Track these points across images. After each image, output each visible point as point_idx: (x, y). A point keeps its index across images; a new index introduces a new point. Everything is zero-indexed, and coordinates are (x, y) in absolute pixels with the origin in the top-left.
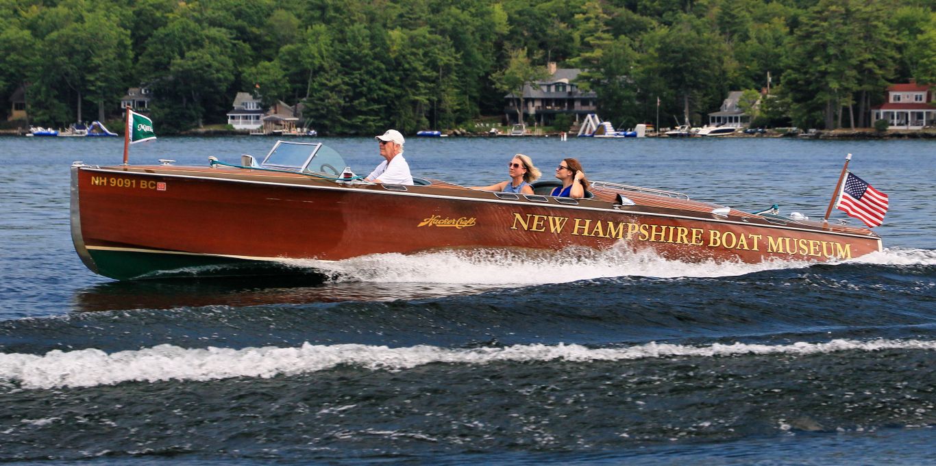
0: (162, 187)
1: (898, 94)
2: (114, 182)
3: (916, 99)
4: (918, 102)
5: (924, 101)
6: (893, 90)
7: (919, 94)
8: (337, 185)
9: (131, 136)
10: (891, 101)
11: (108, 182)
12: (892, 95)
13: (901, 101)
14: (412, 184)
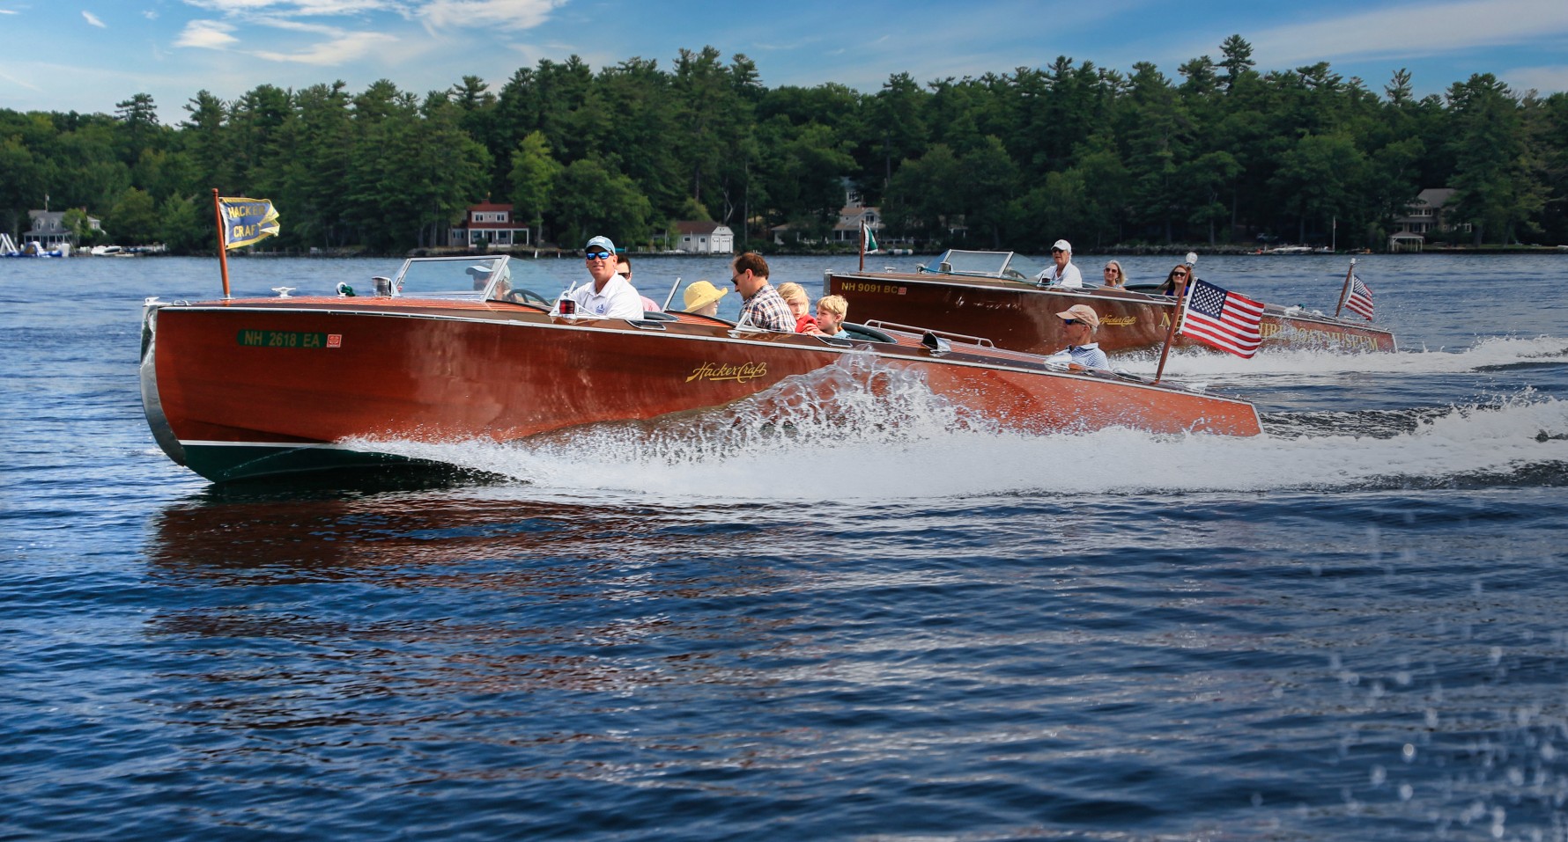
0: (903, 291)
1: (480, 214)
2: (861, 287)
3: (499, 218)
4: (501, 221)
5: (506, 220)
6: (475, 210)
7: (501, 214)
8: (1037, 288)
9: (866, 247)
10: (474, 220)
11: (857, 288)
12: (474, 214)
13: (484, 221)
14: (1081, 287)
